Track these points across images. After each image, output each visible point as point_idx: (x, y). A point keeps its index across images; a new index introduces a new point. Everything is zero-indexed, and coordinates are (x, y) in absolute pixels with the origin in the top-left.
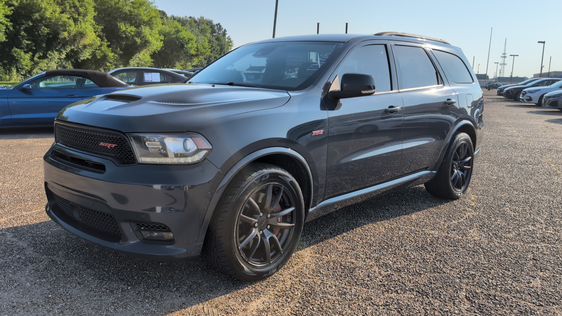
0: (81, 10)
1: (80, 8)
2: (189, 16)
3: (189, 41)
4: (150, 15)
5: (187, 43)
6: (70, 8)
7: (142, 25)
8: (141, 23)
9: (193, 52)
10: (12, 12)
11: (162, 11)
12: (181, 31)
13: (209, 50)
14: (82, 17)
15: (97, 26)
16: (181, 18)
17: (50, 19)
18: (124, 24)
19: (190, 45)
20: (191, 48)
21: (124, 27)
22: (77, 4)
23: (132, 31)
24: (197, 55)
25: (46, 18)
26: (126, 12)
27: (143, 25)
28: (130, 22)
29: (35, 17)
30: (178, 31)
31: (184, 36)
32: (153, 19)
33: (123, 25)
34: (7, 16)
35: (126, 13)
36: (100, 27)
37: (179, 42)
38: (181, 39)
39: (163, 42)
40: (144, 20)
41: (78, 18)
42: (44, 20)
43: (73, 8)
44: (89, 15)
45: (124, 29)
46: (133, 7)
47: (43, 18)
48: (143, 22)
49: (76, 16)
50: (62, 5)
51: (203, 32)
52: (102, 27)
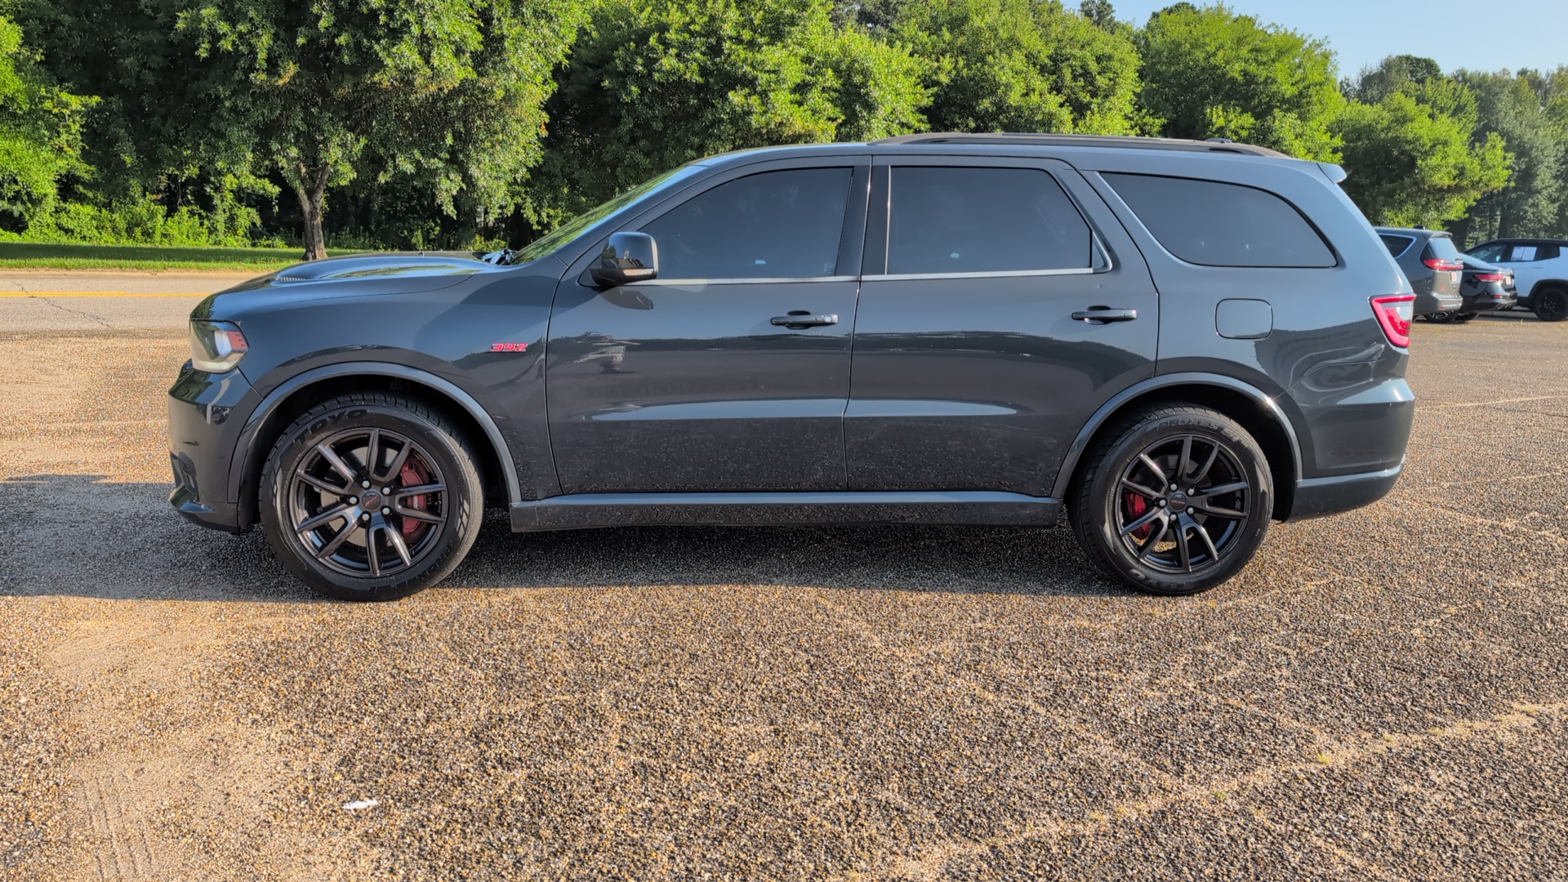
0: (1101, 81)
1: (1098, 77)
2: (1520, 68)
3: (1434, 146)
4: (1304, 79)
5: (1426, 154)
6: (1075, 78)
7: (1276, 110)
8: (1273, 103)
9: (1442, 179)
10: (932, 99)
11: (1425, 61)
12: (1412, 120)
13: (1505, 171)
14: (1099, 100)
15: (1151, 119)
16: (1490, 74)
17: (1018, 109)
18: (1224, 110)
19: (1434, 161)
20: (1436, 169)
21: (1222, 118)
22: (1093, 68)
23: (1243, 128)
24: (1457, 190)
25: (1007, 107)
26: (1232, 78)
27: (1279, 107)
28: (1242, 102)
29: (982, 107)
30: (1403, 120)
31: (1423, 132)
32: (1312, 91)
33: (1221, 113)
34: (922, 110)
35: (1233, 80)
36: (1157, 121)
37: (1403, 152)
38: (1409, 142)
39: (1340, 155)
40: (1283, 95)
41: (1090, 103)
42: (1004, 112)
43: (1082, 79)
44: (1119, 92)
45: (1221, 122)
46: (1256, 60)
47: (1001, 107)
48: (1278, 101)
49: (1085, 97)
50: (1053, 73)
51: (1555, 115)
52: (1164, 121)
